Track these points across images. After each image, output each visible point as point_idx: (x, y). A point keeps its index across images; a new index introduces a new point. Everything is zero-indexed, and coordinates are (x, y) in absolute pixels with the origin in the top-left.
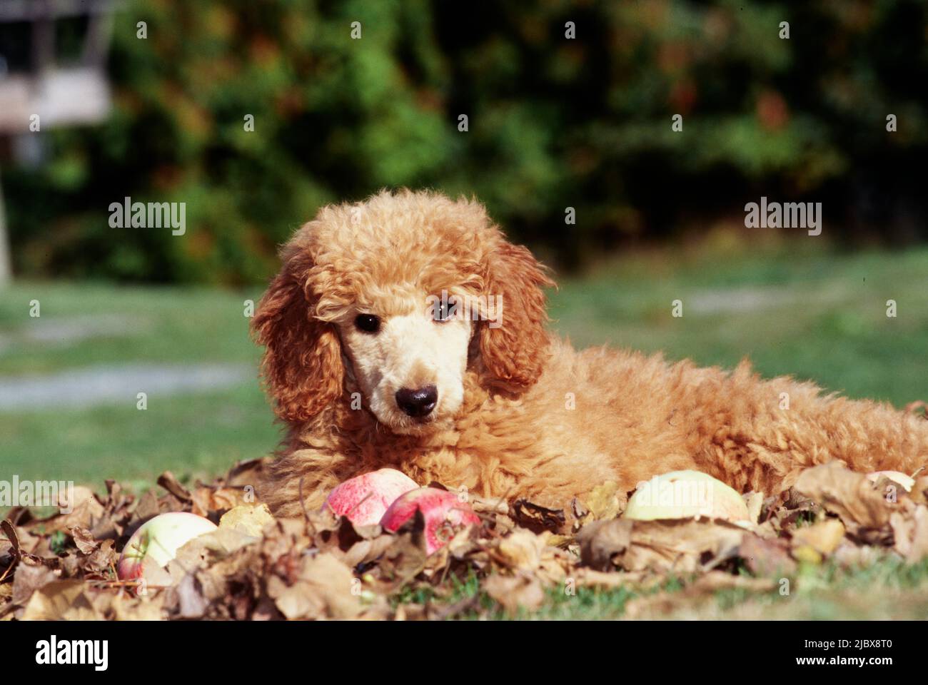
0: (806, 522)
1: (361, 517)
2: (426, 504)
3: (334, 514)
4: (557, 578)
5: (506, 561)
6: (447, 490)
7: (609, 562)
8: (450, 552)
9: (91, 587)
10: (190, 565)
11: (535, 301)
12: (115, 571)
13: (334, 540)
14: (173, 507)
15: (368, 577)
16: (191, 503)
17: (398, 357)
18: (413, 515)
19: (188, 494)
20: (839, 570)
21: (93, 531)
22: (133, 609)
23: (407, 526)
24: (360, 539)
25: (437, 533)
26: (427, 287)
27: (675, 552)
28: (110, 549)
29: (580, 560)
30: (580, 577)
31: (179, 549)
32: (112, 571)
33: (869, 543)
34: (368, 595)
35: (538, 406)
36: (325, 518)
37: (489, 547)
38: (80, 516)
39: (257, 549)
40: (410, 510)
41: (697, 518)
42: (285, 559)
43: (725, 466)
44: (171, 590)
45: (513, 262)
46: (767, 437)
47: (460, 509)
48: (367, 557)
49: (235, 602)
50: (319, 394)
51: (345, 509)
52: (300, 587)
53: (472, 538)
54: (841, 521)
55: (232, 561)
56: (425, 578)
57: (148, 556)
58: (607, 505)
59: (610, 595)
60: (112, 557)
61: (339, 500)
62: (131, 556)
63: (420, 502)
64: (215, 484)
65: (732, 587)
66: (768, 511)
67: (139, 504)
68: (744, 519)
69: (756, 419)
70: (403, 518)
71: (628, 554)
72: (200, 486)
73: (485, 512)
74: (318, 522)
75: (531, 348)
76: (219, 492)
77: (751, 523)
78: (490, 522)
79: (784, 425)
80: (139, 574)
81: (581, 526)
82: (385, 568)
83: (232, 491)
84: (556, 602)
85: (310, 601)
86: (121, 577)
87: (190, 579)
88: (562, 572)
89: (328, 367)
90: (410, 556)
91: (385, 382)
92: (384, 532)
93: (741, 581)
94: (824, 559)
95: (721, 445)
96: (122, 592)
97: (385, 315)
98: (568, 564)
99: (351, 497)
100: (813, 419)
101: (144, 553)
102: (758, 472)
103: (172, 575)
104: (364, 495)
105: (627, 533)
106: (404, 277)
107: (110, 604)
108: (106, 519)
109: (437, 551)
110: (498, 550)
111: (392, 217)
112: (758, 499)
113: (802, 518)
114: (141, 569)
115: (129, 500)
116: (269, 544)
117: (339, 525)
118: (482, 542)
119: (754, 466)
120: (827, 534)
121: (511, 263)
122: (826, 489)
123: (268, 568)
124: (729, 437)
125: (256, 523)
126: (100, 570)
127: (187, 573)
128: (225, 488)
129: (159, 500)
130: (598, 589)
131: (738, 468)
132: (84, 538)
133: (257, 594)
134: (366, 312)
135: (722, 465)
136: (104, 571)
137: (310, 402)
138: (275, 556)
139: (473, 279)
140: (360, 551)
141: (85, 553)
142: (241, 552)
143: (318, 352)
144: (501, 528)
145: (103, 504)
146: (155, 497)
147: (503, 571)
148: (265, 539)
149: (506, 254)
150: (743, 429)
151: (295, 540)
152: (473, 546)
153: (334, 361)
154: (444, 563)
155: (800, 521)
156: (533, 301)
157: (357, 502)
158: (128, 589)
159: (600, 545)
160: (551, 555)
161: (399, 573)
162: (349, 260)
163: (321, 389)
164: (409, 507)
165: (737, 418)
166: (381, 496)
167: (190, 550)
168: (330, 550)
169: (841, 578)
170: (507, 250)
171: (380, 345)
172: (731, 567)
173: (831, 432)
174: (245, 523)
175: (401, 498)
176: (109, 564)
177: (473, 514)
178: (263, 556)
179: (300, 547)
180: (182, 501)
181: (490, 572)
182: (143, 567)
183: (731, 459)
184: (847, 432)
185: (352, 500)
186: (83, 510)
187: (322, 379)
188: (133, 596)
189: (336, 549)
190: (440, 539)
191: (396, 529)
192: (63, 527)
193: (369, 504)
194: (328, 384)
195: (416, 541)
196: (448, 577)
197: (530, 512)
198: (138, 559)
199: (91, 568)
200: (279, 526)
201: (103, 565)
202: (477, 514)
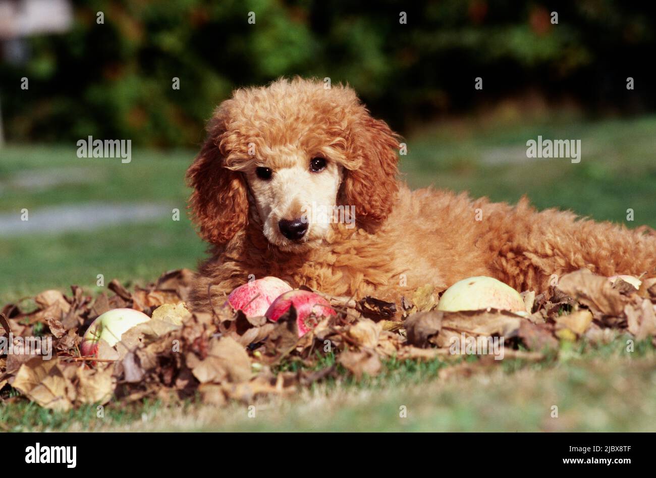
0: (565, 312)
1: (252, 311)
2: (298, 301)
3: (233, 309)
4: (390, 353)
5: (354, 341)
6: (312, 292)
7: (427, 341)
8: (314, 335)
9: (61, 361)
10: (132, 345)
11: (391, 160)
12: (78, 350)
13: (233, 327)
14: (120, 304)
15: (257, 353)
16: (132, 302)
17: (282, 197)
18: (288, 309)
19: (130, 295)
20: (588, 346)
21: (63, 322)
22: (92, 377)
23: (285, 317)
24: (252, 326)
25: (305, 322)
26: (305, 148)
27: (473, 333)
28: (75, 334)
29: (406, 340)
30: (406, 352)
31: (123, 334)
32: (77, 350)
33: (610, 326)
34: (257, 365)
35: (391, 236)
36: (226, 312)
37: (342, 331)
38: (54, 311)
39: (179, 334)
40: (287, 306)
41: (489, 310)
42: (199, 341)
43: (508, 271)
44: (118, 363)
45: (375, 132)
46: (538, 247)
47: (321, 305)
48: (256, 339)
49: (163, 371)
50: (233, 224)
51: (240, 305)
52: (210, 360)
53: (330, 325)
54: (590, 311)
55: (161, 342)
56: (297, 353)
57: (102, 339)
58: (426, 301)
59: (427, 364)
60: (76, 340)
61: (236, 299)
62: (90, 339)
63: (293, 300)
64: (149, 288)
65: (513, 358)
66: (538, 304)
67: (96, 302)
68: (522, 310)
69: (531, 235)
70: (282, 311)
71: (440, 336)
72: (138, 289)
73: (339, 306)
74: (222, 315)
75: (384, 193)
76: (152, 294)
77: (526, 313)
78: (343, 314)
79: (550, 238)
80: (95, 352)
81: (408, 315)
82: (268, 346)
83: (161, 293)
84: (390, 370)
85: (216, 370)
86: (83, 354)
87: (132, 355)
88: (394, 348)
89: (239, 205)
90: (287, 338)
91: (272, 214)
92: (268, 322)
93: (520, 354)
94: (578, 337)
95: (505, 257)
96: (83, 365)
97: (275, 168)
98: (398, 343)
99: (245, 297)
100: (571, 234)
101: (99, 337)
102: (531, 273)
103: (119, 352)
104: (254, 295)
105: (439, 321)
106: (288, 141)
107: (75, 373)
108: (72, 313)
109: (305, 335)
110: (348, 333)
111: (283, 97)
112: (531, 296)
113: (562, 310)
114: (97, 349)
115: (88, 300)
116: (188, 330)
117: (236, 317)
118: (338, 328)
119: (528, 270)
120: (581, 320)
121: (373, 133)
122: (579, 288)
123: (187, 347)
124: (511, 250)
125: (178, 316)
126: (68, 349)
127: (130, 351)
128: (156, 291)
129: (109, 299)
130: (419, 360)
131: (517, 271)
132: (57, 327)
133: (179, 365)
134: (261, 165)
135: (506, 271)
136: (71, 350)
137: (227, 229)
138: (191, 338)
139: (339, 141)
140: (251, 335)
141: (57, 337)
142: (167, 336)
143: (231, 194)
144: (350, 318)
145: (70, 303)
146: (107, 297)
147: (352, 348)
148: (185, 327)
149: (369, 126)
150: (521, 243)
151: (205, 327)
152: (331, 330)
153: (242, 200)
154: (310, 343)
155: (561, 311)
156: (388, 160)
157: (249, 300)
158: (87, 362)
159: (421, 329)
160: (385, 337)
161: (279, 350)
162: (250, 128)
163: (234, 220)
164: (286, 304)
165: (517, 235)
166: (266, 296)
167: (132, 335)
168: (230, 335)
169: (590, 351)
170: (371, 123)
171: (271, 188)
172: (513, 343)
173: (584, 242)
174: (170, 316)
175: (280, 297)
176: (74, 345)
177: (331, 309)
178: (183, 339)
179: (209, 332)
180: (126, 300)
181: (343, 349)
182: (98, 347)
183: (512, 266)
184: (595, 243)
185: (245, 299)
186: (55, 307)
187: (235, 213)
188: (91, 368)
189: (234, 334)
190: (307, 326)
191: (277, 319)
192: (41, 319)
193: (258, 302)
194: (238, 217)
195: (291, 328)
196: (313, 352)
197: (370, 306)
198: (95, 341)
199: (61, 347)
200: (194, 317)
201: (70, 346)
202: (334, 308)
